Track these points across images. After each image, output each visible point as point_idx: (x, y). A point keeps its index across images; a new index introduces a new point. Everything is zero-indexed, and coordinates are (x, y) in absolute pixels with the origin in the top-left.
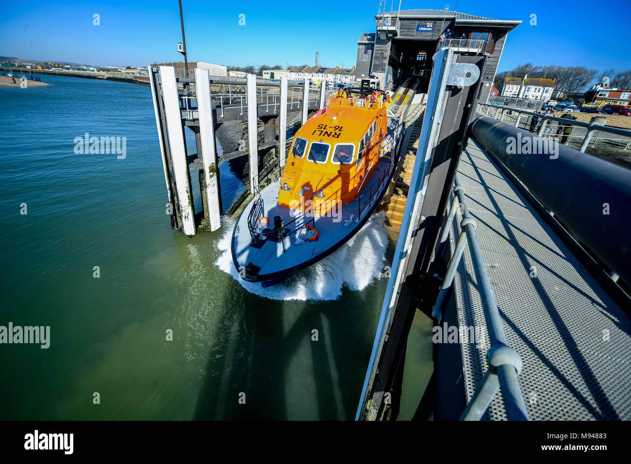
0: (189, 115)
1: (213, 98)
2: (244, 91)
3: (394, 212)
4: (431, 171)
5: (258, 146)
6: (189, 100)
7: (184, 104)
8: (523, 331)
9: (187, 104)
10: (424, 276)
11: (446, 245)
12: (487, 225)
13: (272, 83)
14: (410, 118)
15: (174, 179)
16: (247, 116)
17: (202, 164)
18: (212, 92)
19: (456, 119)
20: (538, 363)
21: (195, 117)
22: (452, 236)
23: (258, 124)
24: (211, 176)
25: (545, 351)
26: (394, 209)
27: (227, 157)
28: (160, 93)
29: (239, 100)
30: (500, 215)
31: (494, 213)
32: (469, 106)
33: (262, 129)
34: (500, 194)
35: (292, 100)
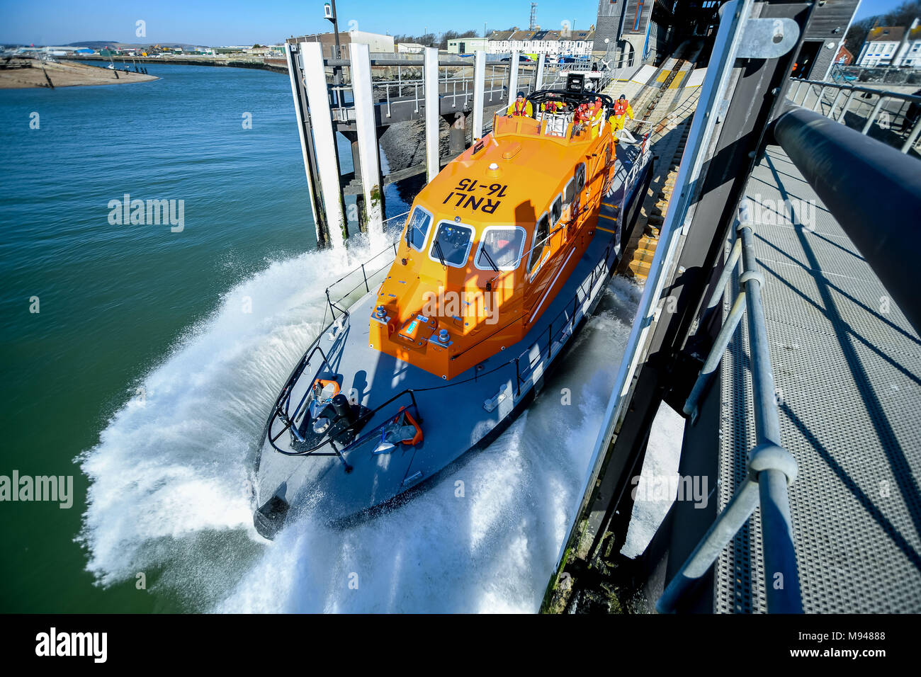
0: (342, 115)
1: (375, 88)
2: (419, 74)
3: (642, 263)
4: (700, 198)
5: (440, 159)
6: (342, 92)
7: (335, 98)
8: (822, 443)
9: (340, 99)
10: (677, 356)
11: (716, 312)
12: (789, 285)
13: (462, 60)
14: (682, 111)
15: (324, 209)
16: (424, 114)
17: (361, 187)
18: (374, 79)
19: (748, 114)
20: (839, 487)
21: (350, 118)
22: (728, 299)
23: (440, 126)
24: (374, 205)
25: (854, 474)
26: (642, 258)
27: (395, 177)
28: (301, 83)
29: (412, 89)
30: (815, 271)
31: (804, 267)
32: (774, 91)
33: (446, 133)
34: (822, 237)
35: (492, 86)
